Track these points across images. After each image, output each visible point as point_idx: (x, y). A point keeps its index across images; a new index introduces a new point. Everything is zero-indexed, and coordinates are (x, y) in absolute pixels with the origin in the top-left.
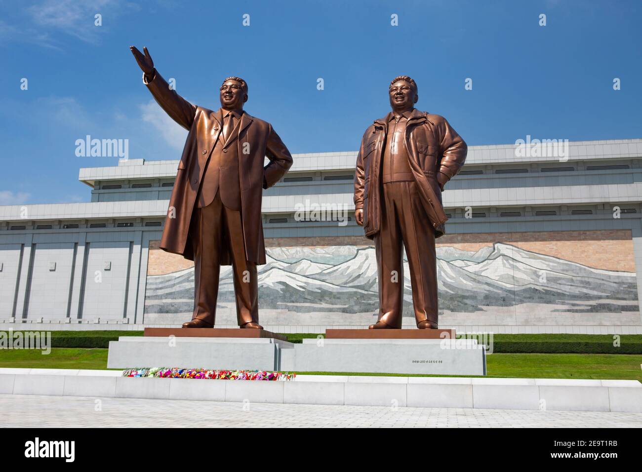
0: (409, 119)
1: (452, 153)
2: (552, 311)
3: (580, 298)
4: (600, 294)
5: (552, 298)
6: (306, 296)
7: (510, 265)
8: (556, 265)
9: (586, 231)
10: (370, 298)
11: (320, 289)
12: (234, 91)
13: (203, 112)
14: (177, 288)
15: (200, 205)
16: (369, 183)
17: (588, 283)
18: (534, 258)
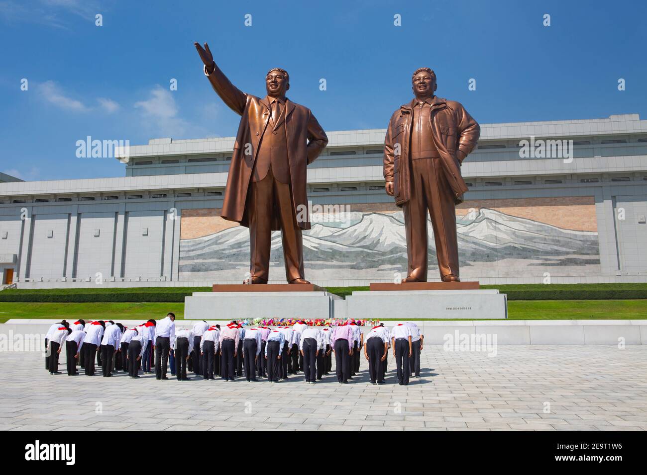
0: (432, 105)
1: (468, 134)
2: (528, 265)
3: (552, 254)
4: (568, 250)
5: (528, 254)
6: (320, 256)
7: (493, 226)
8: (531, 226)
9: (557, 197)
10: (374, 256)
11: (331, 249)
12: (279, 80)
13: (253, 99)
14: (207, 250)
15: (255, 179)
16: (399, 159)
17: (558, 241)
18: (513, 221)
